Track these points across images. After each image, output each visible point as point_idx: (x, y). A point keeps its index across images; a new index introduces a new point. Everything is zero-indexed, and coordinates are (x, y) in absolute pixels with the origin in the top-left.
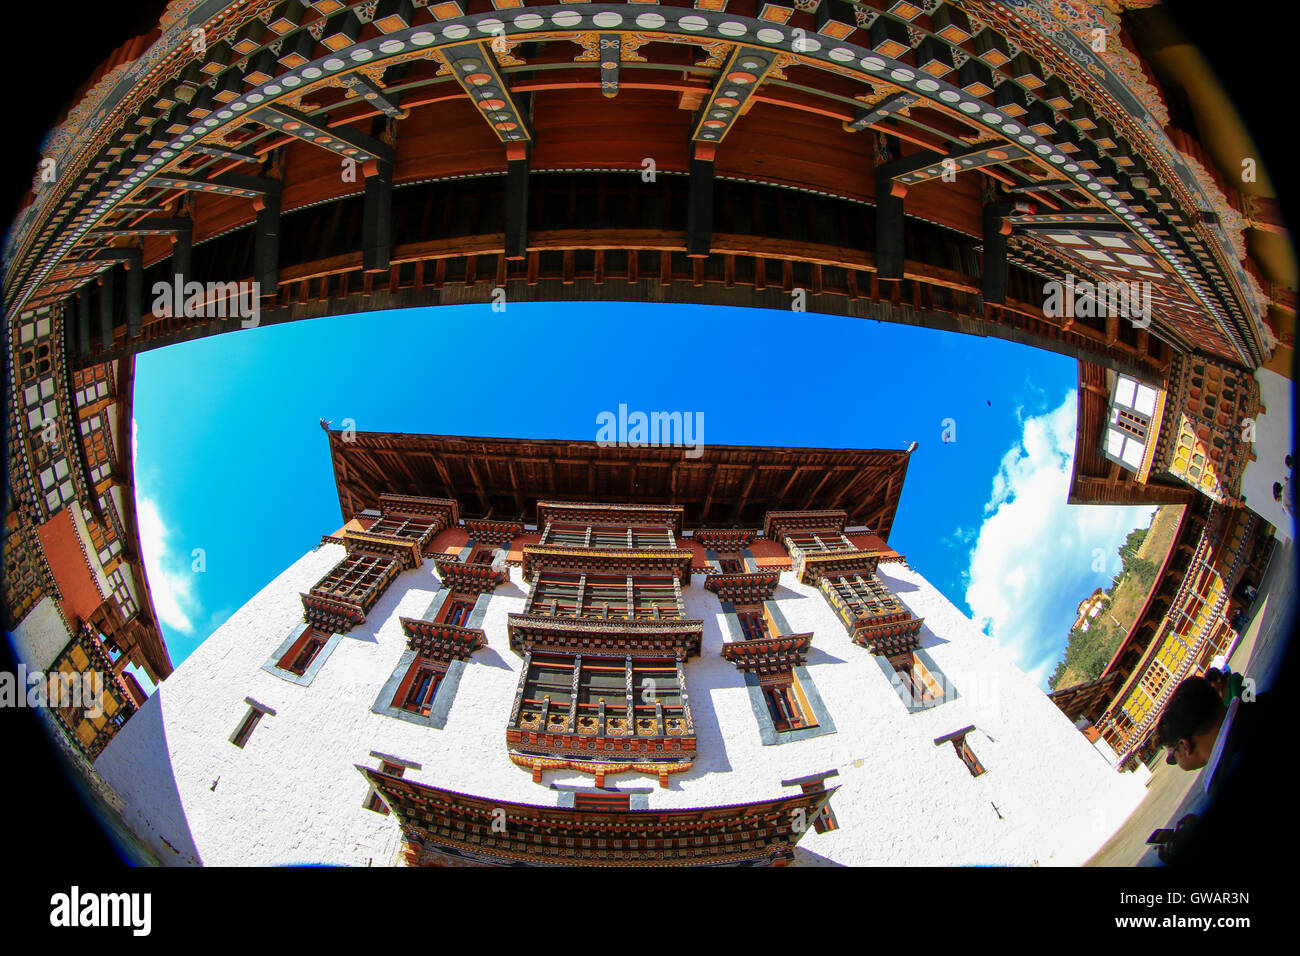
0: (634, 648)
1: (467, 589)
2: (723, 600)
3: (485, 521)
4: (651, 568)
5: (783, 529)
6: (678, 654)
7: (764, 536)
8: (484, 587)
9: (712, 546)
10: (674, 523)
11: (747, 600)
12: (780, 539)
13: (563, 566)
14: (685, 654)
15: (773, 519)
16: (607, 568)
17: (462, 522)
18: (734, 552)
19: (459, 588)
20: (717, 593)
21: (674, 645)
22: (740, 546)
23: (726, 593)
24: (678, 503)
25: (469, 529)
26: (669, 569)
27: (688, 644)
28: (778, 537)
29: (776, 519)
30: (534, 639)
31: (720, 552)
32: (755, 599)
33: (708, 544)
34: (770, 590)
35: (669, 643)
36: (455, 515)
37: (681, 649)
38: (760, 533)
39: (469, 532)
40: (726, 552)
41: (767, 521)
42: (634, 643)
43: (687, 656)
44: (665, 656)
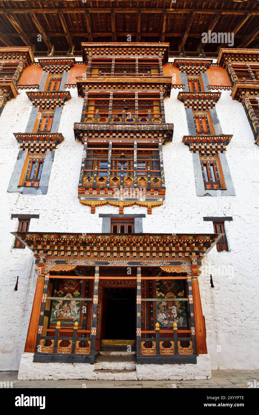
0: (138, 137)
1: (48, 106)
2: (186, 107)
3: (50, 57)
4: (148, 88)
5: (230, 61)
6: (160, 141)
7: (217, 64)
8: (57, 104)
9: (184, 70)
10: (163, 55)
11: (200, 107)
12: (226, 67)
13: (100, 88)
14: (163, 141)
15: (224, 54)
16: (124, 88)
17: (36, 60)
18: (197, 74)
19: (43, 106)
20: (184, 102)
21: (158, 136)
22: (201, 70)
23: (188, 103)
24: (166, 41)
25: (42, 65)
26: (158, 88)
27: (165, 136)
28: (225, 66)
29: (226, 54)
30: (88, 135)
31: (188, 74)
32: (205, 108)
33: (182, 68)
34: (214, 103)
35: (156, 135)
36: (31, 56)
37: (162, 138)
38: (215, 61)
39: (42, 67)
40: (193, 74)
41: (220, 55)
42: (138, 135)
43: (164, 141)
44: (153, 142)
